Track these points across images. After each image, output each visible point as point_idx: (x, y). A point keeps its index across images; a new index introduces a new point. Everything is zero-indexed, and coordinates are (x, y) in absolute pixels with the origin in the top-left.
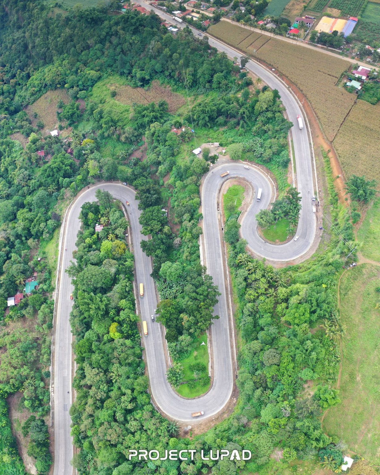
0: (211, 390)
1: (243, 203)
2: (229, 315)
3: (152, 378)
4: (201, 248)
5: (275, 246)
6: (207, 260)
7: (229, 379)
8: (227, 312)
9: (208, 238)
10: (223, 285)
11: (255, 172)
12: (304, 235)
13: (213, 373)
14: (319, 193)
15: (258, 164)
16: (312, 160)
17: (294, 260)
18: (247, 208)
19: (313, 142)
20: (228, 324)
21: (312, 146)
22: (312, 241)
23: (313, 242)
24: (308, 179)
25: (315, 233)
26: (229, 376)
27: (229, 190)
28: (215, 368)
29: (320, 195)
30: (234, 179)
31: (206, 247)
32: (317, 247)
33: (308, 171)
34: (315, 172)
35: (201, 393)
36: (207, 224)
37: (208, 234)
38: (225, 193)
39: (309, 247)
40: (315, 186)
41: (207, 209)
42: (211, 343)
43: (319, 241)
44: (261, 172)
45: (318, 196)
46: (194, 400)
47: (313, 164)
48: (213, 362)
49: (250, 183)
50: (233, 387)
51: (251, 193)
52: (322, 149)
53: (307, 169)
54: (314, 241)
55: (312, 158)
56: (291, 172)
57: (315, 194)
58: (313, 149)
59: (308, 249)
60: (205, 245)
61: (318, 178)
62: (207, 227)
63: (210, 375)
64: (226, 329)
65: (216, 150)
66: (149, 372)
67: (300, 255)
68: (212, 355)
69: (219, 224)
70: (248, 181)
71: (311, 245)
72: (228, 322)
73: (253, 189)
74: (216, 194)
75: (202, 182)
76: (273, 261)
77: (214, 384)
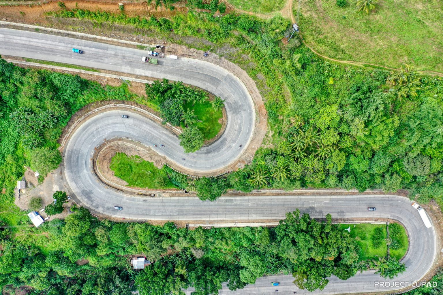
0: (402, 222)
1: (147, 159)
2: (313, 194)
3: (379, 288)
4: (217, 225)
5: (229, 126)
6: (235, 218)
7: (392, 200)
8: (309, 197)
9: (202, 214)
10: (271, 199)
11: (84, 129)
12: (215, 80)
13: (383, 219)
14: (141, 42)
15: (70, 123)
16: (74, 36)
17: (255, 104)
18: (160, 156)
19: (33, 24)
20: (324, 197)
21: (43, 28)
22: (226, 72)
23: (226, 70)
24: (113, 53)
25: (212, 64)
26: (388, 200)
27: (121, 176)
28: (378, 217)
29: (146, 41)
30: (98, 165)
31: (216, 219)
32: (236, 66)
33: (97, 50)
34: (98, 37)
35: (405, 235)
36: (178, 215)
37: (194, 214)
38: (125, 183)
39: (235, 77)
40: (127, 45)
41: (152, 212)
42: (348, 220)
43: (226, 60)
44: (84, 120)
45: (148, 45)
46: (411, 242)
47: (82, 38)
48: (371, 219)
49: (107, 141)
50: (402, 196)
51: (129, 145)
52: (54, 15)
53: (93, 49)
54: (225, 68)
55: (68, 35)
56: (98, 77)
57: (142, 48)
58: (49, 29)
59: (238, 80)
60: (212, 219)
61: (111, 37)
62: (183, 215)
63: (384, 223)
64: (331, 200)
65: (34, 186)
66: (370, 291)
67: (248, 93)
68: (362, 219)
69: (179, 196)
70: (104, 145)
71: (232, 74)
72: (322, 197)
73: (120, 139)
74: (126, 196)
75: (101, 216)
76: (255, 133)
77: (396, 219)
